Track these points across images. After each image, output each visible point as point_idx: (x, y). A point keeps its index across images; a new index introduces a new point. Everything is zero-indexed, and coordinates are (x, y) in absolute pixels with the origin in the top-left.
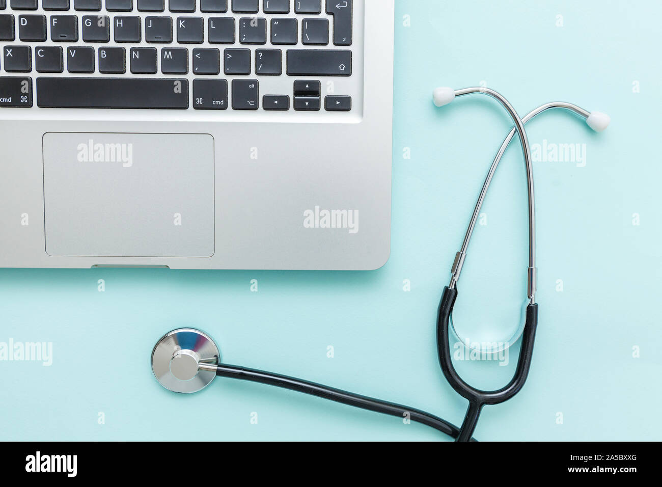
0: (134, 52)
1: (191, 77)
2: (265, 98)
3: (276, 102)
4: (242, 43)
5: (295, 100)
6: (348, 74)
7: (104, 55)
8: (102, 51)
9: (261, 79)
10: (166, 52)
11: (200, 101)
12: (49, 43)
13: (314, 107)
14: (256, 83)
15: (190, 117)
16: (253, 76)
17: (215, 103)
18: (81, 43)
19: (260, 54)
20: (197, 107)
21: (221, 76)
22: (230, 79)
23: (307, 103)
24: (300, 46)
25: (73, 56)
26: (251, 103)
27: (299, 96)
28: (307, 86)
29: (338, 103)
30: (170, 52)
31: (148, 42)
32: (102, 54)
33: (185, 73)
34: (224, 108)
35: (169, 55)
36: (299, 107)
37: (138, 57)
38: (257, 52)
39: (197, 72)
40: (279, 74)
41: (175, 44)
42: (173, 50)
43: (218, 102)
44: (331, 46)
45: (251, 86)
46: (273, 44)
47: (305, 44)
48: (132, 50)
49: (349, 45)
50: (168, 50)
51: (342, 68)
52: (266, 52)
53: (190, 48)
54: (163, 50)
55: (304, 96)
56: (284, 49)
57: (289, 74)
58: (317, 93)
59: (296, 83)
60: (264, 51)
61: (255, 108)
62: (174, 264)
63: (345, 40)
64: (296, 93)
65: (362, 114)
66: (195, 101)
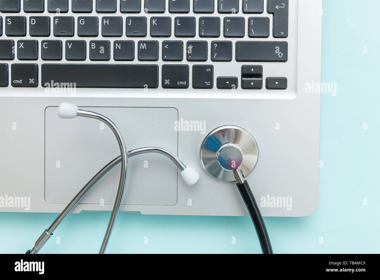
0: (117, 44)
1: (160, 63)
2: (219, 79)
3: (228, 82)
4: (201, 36)
5: (242, 81)
6: (284, 60)
7: (93, 47)
8: (92, 44)
9: (215, 64)
10: (142, 44)
11: (167, 82)
12: (52, 37)
13: (258, 86)
14: (211, 67)
15: (160, 94)
16: (209, 62)
17: (179, 83)
18: (76, 38)
19: (216, 45)
20: (165, 86)
21: (184, 62)
22: (191, 65)
23: (252, 84)
24: (246, 39)
25: (70, 48)
26: (208, 83)
27: (246, 78)
28: (252, 70)
29: (277, 83)
30: (145, 44)
31: (128, 36)
32: (92, 46)
33: (156, 60)
34: (186, 87)
35: (144, 46)
36: (246, 86)
37: (120, 48)
38: (213, 43)
39: (166, 59)
40: (230, 61)
41: (148, 38)
42: (147, 43)
43: (181, 82)
44: (271, 39)
45: (208, 70)
46: (225, 36)
47: (250, 37)
48: (115, 42)
49: (285, 37)
50: (143, 42)
51: (280, 56)
52: (220, 43)
53: (161, 40)
54: (140, 43)
55: (250, 78)
56: (234, 41)
57: (237, 60)
58: (260, 76)
59: (243, 68)
60: (219, 43)
61: (210, 87)
62: (144, 211)
63: (282, 33)
64: (243, 76)
65: (296, 92)
66: (163, 82)
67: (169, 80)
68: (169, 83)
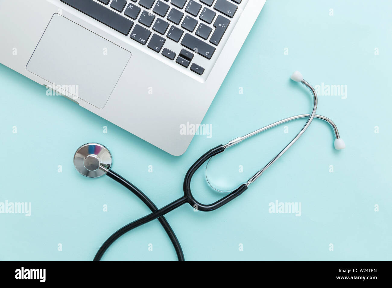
1: (136, 22)
2: (165, 50)
3: (169, 54)
4: (168, 19)
5: (178, 57)
6: (209, 58)
9: (167, 39)
11: (134, 35)
13: (185, 65)
15: (126, 40)
16: (165, 37)
17: (141, 39)
19: (173, 29)
20: (131, 37)
21: (150, 29)
22: (153, 32)
23: (183, 62)
24: (193, 34)
26: (157, 48)
27: (181, 57)
28: (187, 54)
29: (197, 69)
30: (132, 6)
33: (134, 19)
34: (144, 44)
36: (178, 62)
37: (116, 1)
38: (172, 26)
39: (140, 21)
40: (177, 42)
41: (137, 4)
42: (134, 6)
43: (142, 40)
44: (207, 42)
45: (161, 40)
46: (182, 27)
47: (196, 34)
49: (216, 45)
51: (207, 54)
53: (143, 9)
54: (130, 4)
55: (183, 58)
56: (185, 32)
57: (182, 44)
58: (190, 60)
59: (183, 50)
60: (176, 28)
61: (158, 52)
62: (81, 104)
63: (215, 42)
64: (180, 55)
65: (206, 80)
66: (132, 34)
67: (135, 35)
68: (134, 36)
